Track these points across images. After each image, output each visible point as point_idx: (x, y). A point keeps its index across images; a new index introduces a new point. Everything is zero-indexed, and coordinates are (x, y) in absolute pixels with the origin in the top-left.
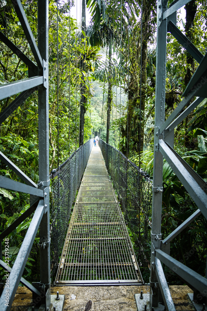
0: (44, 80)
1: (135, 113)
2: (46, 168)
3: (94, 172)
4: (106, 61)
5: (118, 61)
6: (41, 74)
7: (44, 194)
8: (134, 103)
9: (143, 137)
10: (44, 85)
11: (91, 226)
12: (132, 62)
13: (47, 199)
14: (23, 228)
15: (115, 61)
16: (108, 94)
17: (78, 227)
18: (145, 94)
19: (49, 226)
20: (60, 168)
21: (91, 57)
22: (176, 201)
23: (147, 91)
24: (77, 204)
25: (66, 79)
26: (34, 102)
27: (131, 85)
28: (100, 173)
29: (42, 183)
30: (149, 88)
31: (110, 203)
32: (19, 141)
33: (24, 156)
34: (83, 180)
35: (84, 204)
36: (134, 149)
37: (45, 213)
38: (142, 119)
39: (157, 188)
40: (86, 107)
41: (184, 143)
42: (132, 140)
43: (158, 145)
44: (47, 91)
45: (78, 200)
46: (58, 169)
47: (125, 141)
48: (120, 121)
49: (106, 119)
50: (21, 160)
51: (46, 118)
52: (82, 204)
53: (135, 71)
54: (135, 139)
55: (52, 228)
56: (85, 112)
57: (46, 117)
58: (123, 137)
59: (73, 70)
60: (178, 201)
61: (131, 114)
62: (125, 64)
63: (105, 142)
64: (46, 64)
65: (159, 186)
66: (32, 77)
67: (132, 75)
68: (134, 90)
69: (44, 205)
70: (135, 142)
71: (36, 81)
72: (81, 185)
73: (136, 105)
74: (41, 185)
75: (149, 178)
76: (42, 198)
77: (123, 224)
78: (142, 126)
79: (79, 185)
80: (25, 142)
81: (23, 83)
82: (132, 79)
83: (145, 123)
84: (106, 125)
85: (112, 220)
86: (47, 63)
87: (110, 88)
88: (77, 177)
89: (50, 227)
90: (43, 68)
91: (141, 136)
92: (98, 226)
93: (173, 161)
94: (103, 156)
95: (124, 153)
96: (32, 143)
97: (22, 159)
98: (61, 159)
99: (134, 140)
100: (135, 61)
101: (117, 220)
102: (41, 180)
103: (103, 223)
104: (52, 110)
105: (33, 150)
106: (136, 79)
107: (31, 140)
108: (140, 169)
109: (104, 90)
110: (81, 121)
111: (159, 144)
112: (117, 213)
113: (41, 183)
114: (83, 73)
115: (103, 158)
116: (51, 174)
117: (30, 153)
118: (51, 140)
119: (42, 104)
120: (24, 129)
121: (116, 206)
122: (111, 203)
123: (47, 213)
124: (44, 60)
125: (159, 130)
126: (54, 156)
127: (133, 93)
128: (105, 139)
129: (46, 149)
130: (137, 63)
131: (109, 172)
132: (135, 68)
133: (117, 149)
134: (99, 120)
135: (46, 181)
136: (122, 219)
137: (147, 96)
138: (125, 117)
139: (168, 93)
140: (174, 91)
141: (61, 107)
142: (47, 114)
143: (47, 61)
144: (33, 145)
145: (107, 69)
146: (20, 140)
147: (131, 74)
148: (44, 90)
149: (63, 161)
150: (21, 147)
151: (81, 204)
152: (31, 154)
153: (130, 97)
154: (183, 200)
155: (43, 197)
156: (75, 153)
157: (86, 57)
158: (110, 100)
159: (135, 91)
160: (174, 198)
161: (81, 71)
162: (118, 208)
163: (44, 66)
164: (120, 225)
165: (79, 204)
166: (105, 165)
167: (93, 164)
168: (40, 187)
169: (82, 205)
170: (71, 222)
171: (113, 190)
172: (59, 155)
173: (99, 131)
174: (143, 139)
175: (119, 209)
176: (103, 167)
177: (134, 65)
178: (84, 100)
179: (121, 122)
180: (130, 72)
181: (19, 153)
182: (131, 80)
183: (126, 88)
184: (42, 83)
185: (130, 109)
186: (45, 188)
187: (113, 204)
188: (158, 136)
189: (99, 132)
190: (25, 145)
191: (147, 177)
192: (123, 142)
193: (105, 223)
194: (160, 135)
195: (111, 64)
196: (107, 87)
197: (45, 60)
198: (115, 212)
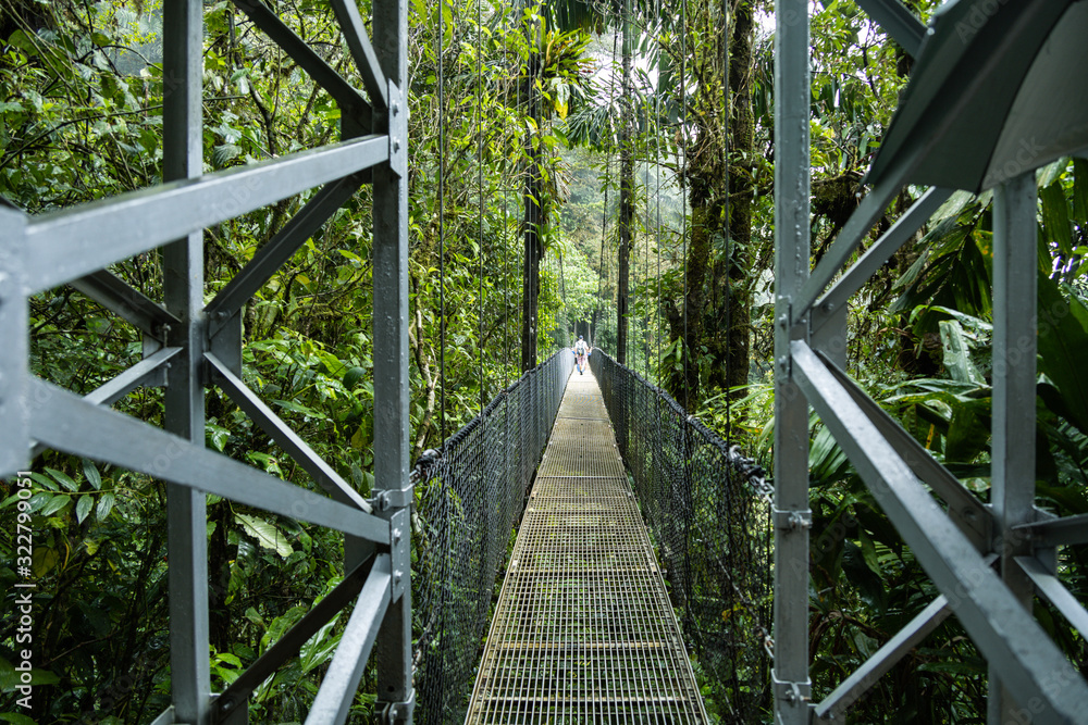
0: (392, 148)
1: (715, 254)
2: (399, 445)
3: (572, 466)
4: (611, 79)
5: (654, 77)
6: (383, 129)
7: (391, 534)
8: (711, 218)
9: (746, 338)
10: (393, 166)
11: (562, 653)
12: (701, 76)
13: (403, 554)
14: (323, 657)
15: (642, 79)
16: (619, 192)
17: (517, 655)
18: (749, 186)
19: (408, 649)
20: (451, 447)
21: (561, 66)
22: (868, 563)
23: (757, 176)
24: (515, 575)
25: (471, 144)
26: (362, 225)
27: (700, 157)
28: (597, 467)
29: (386, 495)
30: (762, 167)
31: (630, 573)
32: (311, 354)
33: (329, 406)
34: (534, 493)
35: (536, 574)
36: (714, 379)
37: (395, 601)
38: (742, 276)
39: (790, 515)
40: (544, 238)
41: (897, 357)
42: (705, 349)
43: (788, 362)
44: (404, 185)
45: (515, 563)
46: (442, 450)
47: (679, 354)
48: (662, 285)
49: (616, 277)
50: (319, 420)
51: (398, 274)
52: (532, 574)
53: (712, 109)
54: (719, 345)
55: (419, 655)
56: (541, 256)
57: (398, 271)
58: (673, 339)
59: (492, 113)
60: (877, 565)
61: (701, 257)
62: (679, 86)
63: (614, 359)
64: (398, 97)
65: (795, 507)
66: (353, 140)
67: (702, 124)
68: (710, 174)
69: (391, 573)
70: (718, 355)
71: (365, 152)
72: (530, 509)
73: (720, 225)
74: (382, 503)
75: (762, 482)
76: (385, 549)
77: (677, 648)
78: (743, 299)
79: (520, 510)
80: (331, 360)
81: (320, 158)
82: (701, 136)
83: (754, 287)
84: (615, 298)
85: (637, 635)
86: (401, 92)
87: (627, 169)
88: (510, 480)
89: (414, 652)
90: (388, 109)
91: (738, 335)
92: (588, 654)
93: (840, 415)
94: (608, 408)
95: (679, 395)
96: (356, 361)
97: (321, 416)
98: (453, 419)
99: (712, 350)
100: (711, 74)
101: (656, 635)
102: (382, 485)
103: (605, 645)
104: (423, 251)
105: (360, 387)
106: (717, 135)
107: (354, 351)
108: (732, 449)
109: (606, 178)
110: (526, 287)
111: (790, 358)
112: (655, 607)
113: (382, 497)
114: (529, 124)
115: (607, 416)
116: (418, 467)
117: (350, 398)
118: (423, 353)
119: (386, 228)
120: (330, 317)
121: (653, 582)
122: (635, 573)
123: (401, 600)
124: (391, 82)
125: (790, 309)
126: (431, 409)
127: (707, 186)
128: (614, 347)
129: (399, 379)
130: (719, 82)
131: (626, 465)
132: (714, 97)
133: (653, 381)
134: (591, 282)
135: (400, 488)
136: (673, 629)
137: (755, 193)
138: (680, 270)
139: (831, 182)
140: (853, 173)
141: (455, 238)
142: (401, 260)
143: (401, 85)
144: (361, 369)
145: (616, 105)
146: (316, 354)
147: (699, 119)
148: (391, 181)
149: (460, 425)
150: (319, 378)
151: (527, 574)
152: (352, 401)
153: (697, 199)
154: (895, 562)
155: (388, 542)
156: (502, 398)
157: (544, 70)
158: (627, 212)
159: (713, 177)
160: (859, 553)
161: (522, 116)
162: (659, 590)
163: (393, 102)
164: (667, 652)
165: (522, 574)
166: (613, 438)
167: (573, 438)
168: (379, 509)
169: (531, 579)
170: (493, 637)
171: (642, 527)
172: (446, 405)
173: (594, 320)
174: (747, 345)
175: (663, 595)
176: (606, 445)
177: (709, 89)
178: (536, 214)
179: (668, 288)
180: (694, 113)
181: (312, 397)
182: (698, 140)
183: (681, 167)
184: (386, 158)
185: (699, 241)
186: (395, 512)
187: (641, 577)
188: (788, 330)
189: (590, 322)
190: (331, 370)
191: (754, 477)
192: (673, 356)
193: (612, 645)
194: (794, 326)
195: (630, 89)
196: (616, 170)
197: (397, 83)
198: (649, 607)
